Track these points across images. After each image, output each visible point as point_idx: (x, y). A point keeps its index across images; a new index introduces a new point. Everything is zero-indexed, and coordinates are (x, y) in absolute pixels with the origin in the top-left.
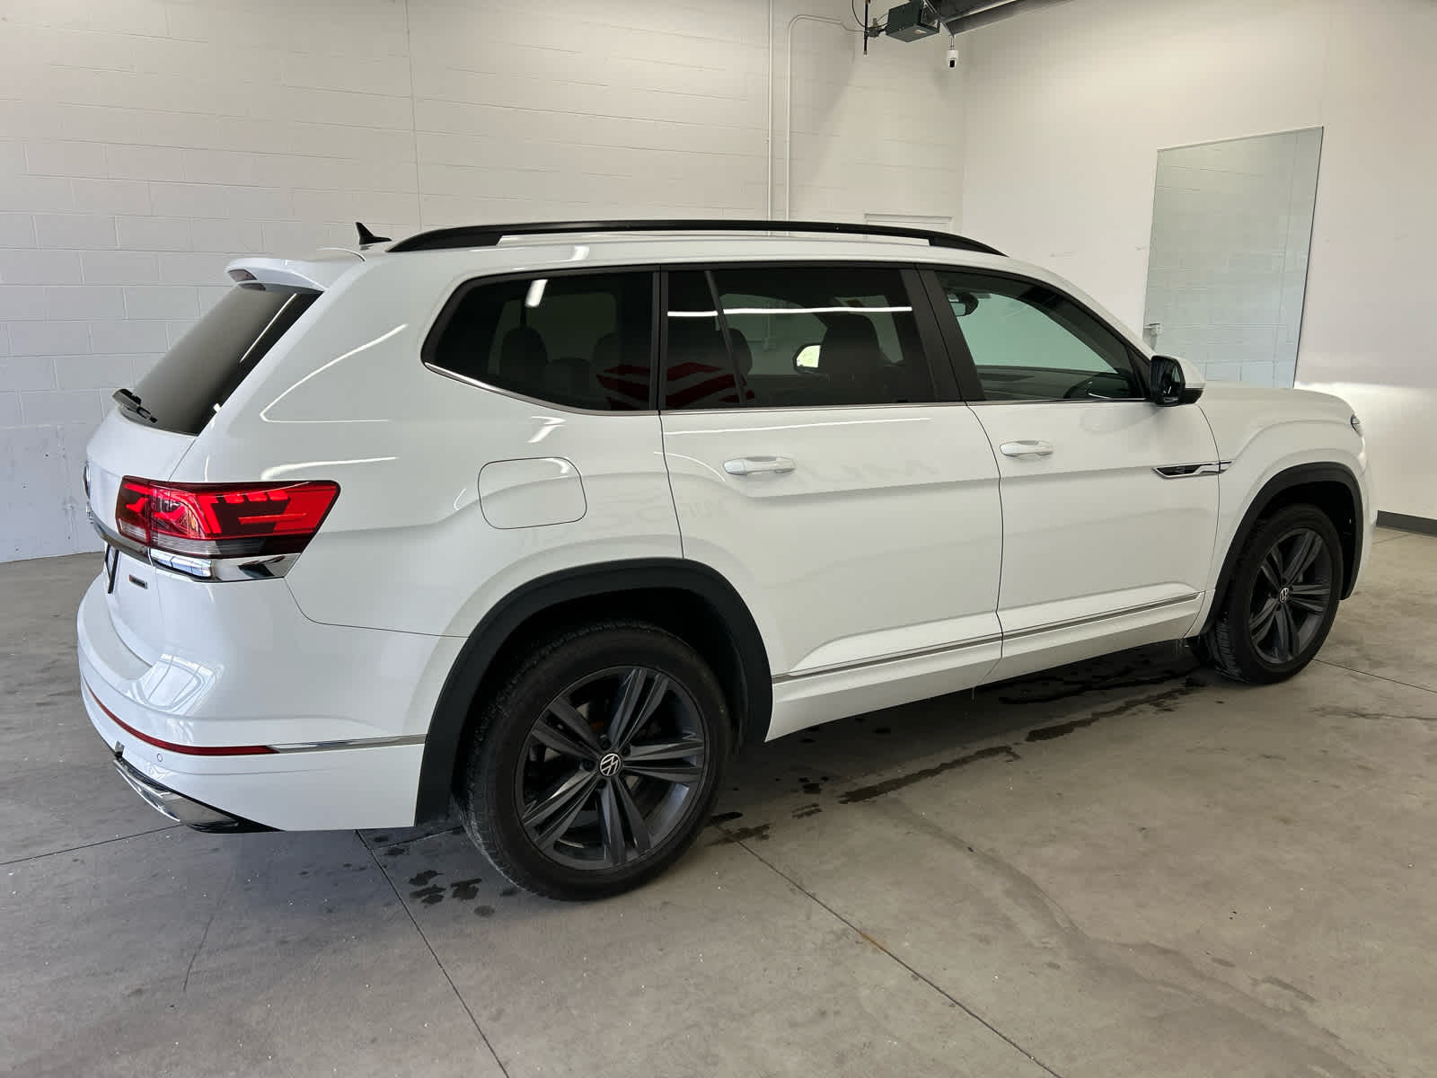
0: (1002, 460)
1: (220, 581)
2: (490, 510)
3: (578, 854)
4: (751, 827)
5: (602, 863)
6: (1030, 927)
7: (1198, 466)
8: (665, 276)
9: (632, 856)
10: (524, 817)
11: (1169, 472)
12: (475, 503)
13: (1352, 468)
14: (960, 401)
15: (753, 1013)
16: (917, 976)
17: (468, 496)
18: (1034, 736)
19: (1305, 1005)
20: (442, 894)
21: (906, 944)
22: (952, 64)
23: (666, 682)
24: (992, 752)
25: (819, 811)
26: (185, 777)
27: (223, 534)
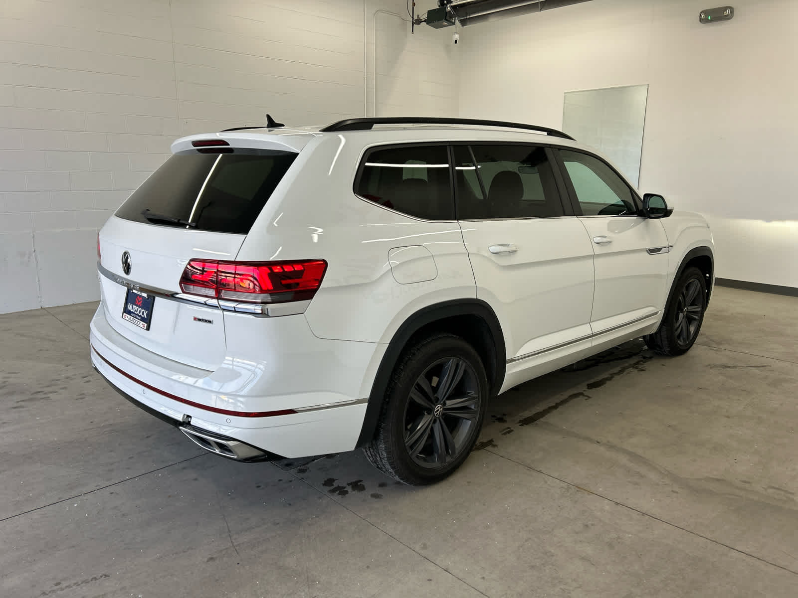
0: (595, 246)
1: (268, 316)
2: (396, 274)
3: (425, 460)
4: (485, 441)
5: (435, 464)
6: (653, 476)
7: (662, 248)
8: (452, 148)
9: (448, 459)
10: (406, 441)
11: (652, 251)
12: (389, 270)
13: (712, 249)
14: (574, 215)
15: (553, 530)
16: (617, 504)
17: (386, 267)
18: (591, 386)
19: (791, 496)
20: (345, 489)
21: (601, 489)
22: (456, 42)
23: (464, 364)
24: (576, 395)
25: (512, 431)
26: (246, 431)
27: (274, 289)
